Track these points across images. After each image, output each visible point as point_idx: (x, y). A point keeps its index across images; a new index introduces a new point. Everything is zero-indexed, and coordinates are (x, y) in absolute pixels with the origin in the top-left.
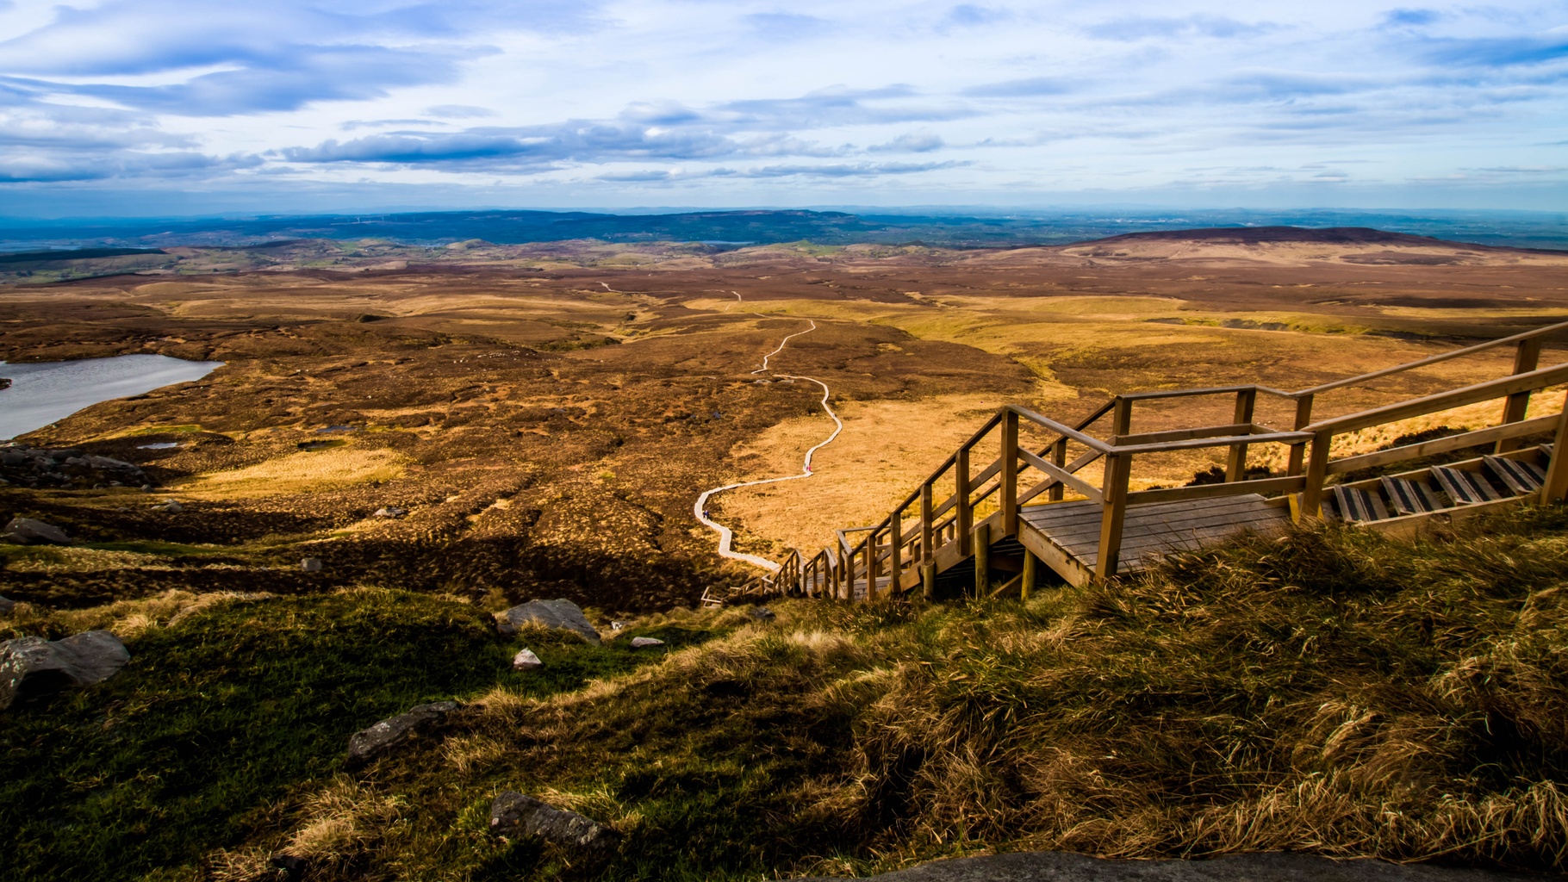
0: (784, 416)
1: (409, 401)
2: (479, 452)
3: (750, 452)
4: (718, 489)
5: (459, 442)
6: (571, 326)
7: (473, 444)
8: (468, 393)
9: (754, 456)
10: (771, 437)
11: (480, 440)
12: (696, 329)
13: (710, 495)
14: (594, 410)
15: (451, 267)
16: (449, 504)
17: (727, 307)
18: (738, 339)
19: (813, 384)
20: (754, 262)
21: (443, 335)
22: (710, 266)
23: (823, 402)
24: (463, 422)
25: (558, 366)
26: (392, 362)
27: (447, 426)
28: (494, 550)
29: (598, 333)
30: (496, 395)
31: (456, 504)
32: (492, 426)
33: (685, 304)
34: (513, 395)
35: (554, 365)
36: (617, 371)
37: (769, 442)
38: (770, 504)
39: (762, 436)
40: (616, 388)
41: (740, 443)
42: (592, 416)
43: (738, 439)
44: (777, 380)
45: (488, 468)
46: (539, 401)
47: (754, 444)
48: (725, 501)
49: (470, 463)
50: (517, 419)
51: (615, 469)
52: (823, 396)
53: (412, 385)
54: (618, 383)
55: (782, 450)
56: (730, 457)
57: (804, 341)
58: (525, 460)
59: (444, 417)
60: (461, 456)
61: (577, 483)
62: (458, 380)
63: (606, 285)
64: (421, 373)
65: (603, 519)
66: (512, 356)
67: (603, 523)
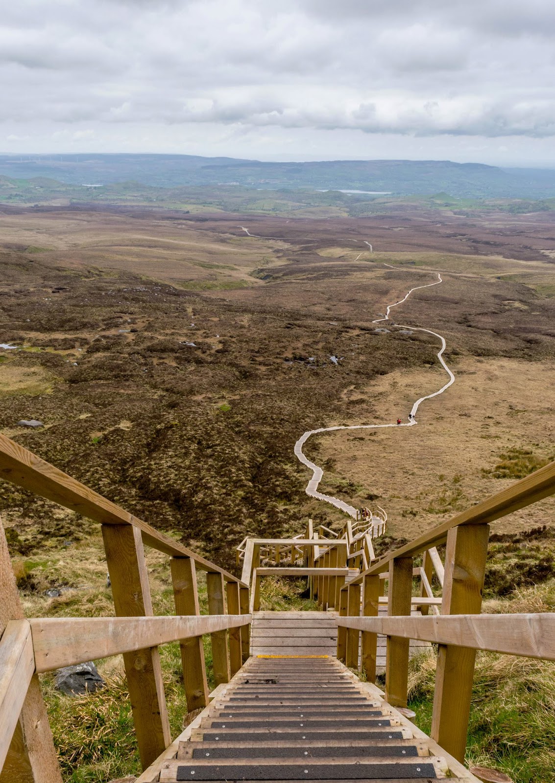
0: (398, 366)
1: (62, 326)
2: (116, 376)
3: (360, 397)
4: (322, 430)
5: (99, 366)
6: (210, 267)
7: (112, 369)
8: (111, 323)
9: (362, 401)
10: (382, 384)
11: (118, 366)
12: (325, 276)
13: (312, 436)
14: (220, 347)
15: (109, 206)
16: (80, 421)
17: (358, 257)
18: (365, 288)
19: (431, 336)
20: (389, 214)
21: (96, 269)
22: (345, 215)
23: (439, 355)
24: (107, 348)
25: (194, 302)
26: (50, 290)
27: (91, 351)
28: (107, 467)
29: (234, 273)
30: (135, 326)
31: (86, 421)
32: (130, 354)
33: (319, 251)
34: (149, 327)
35: (190, 302)
36: (246, 311)
37: (380, 389)
38: (369, 449)
39: (373, 382)
40: (242, 327)
41: (352, 387)
42: (218, 351)
43: (351, 383)
44: (396, 330)
45: (122, 391)
46: (173, 334)
47: (366, 389)
48: (325, 442)
49: (108, 386)
50: (151, 349)
51: (232, 402)
52: (439, 349)
53: (64, 311)
54: (245, 323)
55: (392, 397)
56: (339, 399)
57: (429, 294)
58: (155, 387)
59: (88, 343)
60: (100, 379)
61: (194, 413)
62: (105, 310)
63: (246, 230)
64: (74, 302)
65: (209, 447)
66: (154, 291)
67: (209, 451)
